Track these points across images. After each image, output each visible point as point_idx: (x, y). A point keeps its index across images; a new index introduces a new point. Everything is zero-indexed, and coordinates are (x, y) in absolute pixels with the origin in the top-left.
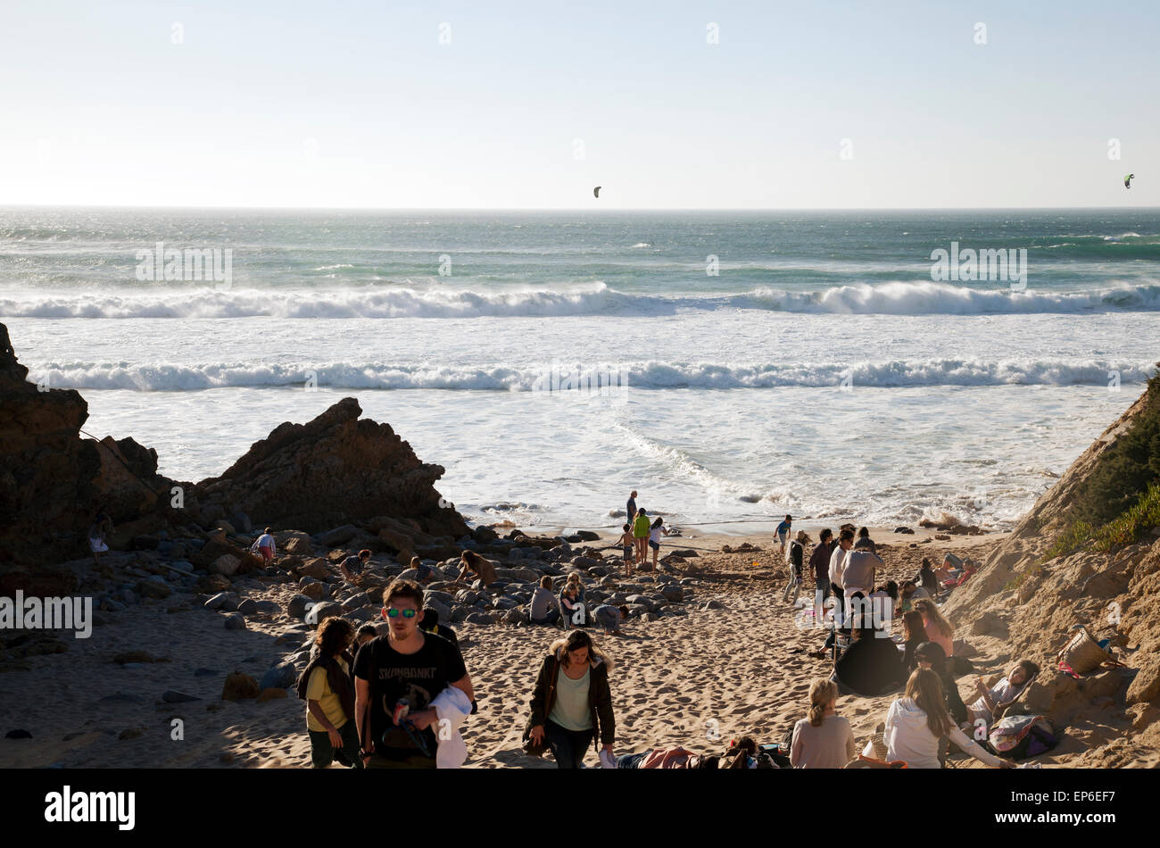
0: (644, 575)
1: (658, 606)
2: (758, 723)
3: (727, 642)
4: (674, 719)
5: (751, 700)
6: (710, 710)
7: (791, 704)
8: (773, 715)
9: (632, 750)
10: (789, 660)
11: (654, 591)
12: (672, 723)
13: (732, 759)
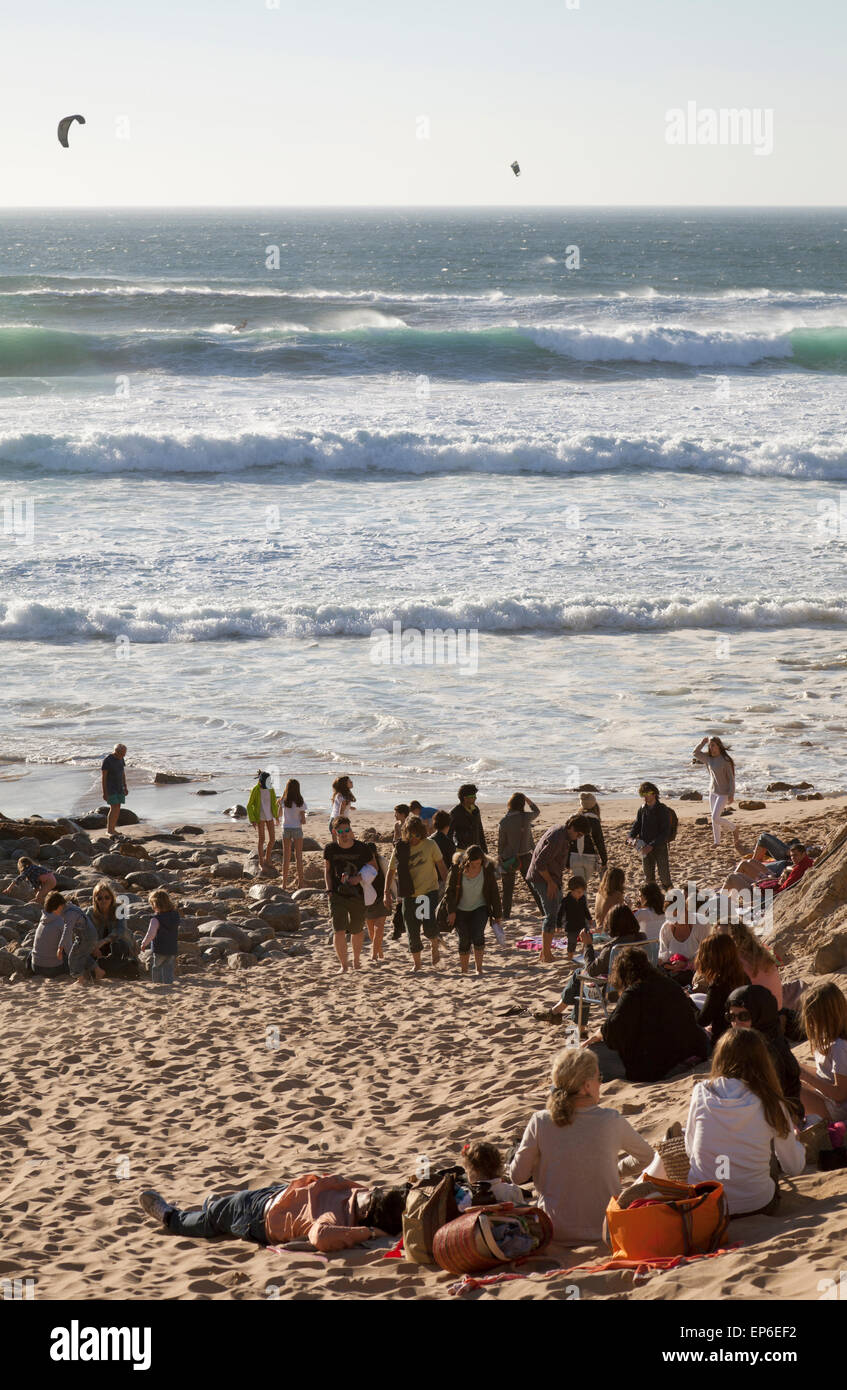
0: (226, 885)
1: (257, 941)
2: (455, 1135)
3: (387, 999)
4: (309, 1134)
5: (440, 1096)
6: (369, 1116)
7: (511, 1101)
8: (481, 1121)
9: (245, 1185)
10: (499, 1028)
11: (245, 913)
12: (305, 1141)
13: (430, 1191)
